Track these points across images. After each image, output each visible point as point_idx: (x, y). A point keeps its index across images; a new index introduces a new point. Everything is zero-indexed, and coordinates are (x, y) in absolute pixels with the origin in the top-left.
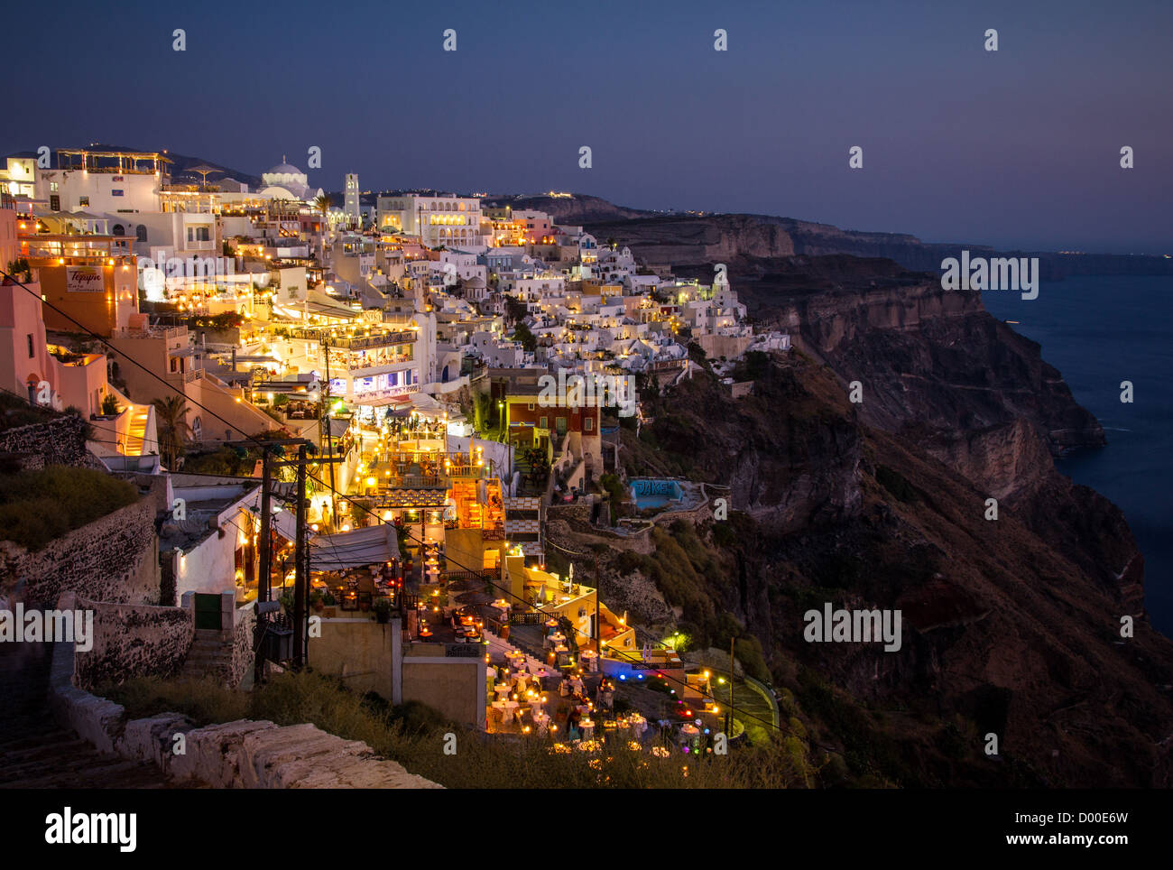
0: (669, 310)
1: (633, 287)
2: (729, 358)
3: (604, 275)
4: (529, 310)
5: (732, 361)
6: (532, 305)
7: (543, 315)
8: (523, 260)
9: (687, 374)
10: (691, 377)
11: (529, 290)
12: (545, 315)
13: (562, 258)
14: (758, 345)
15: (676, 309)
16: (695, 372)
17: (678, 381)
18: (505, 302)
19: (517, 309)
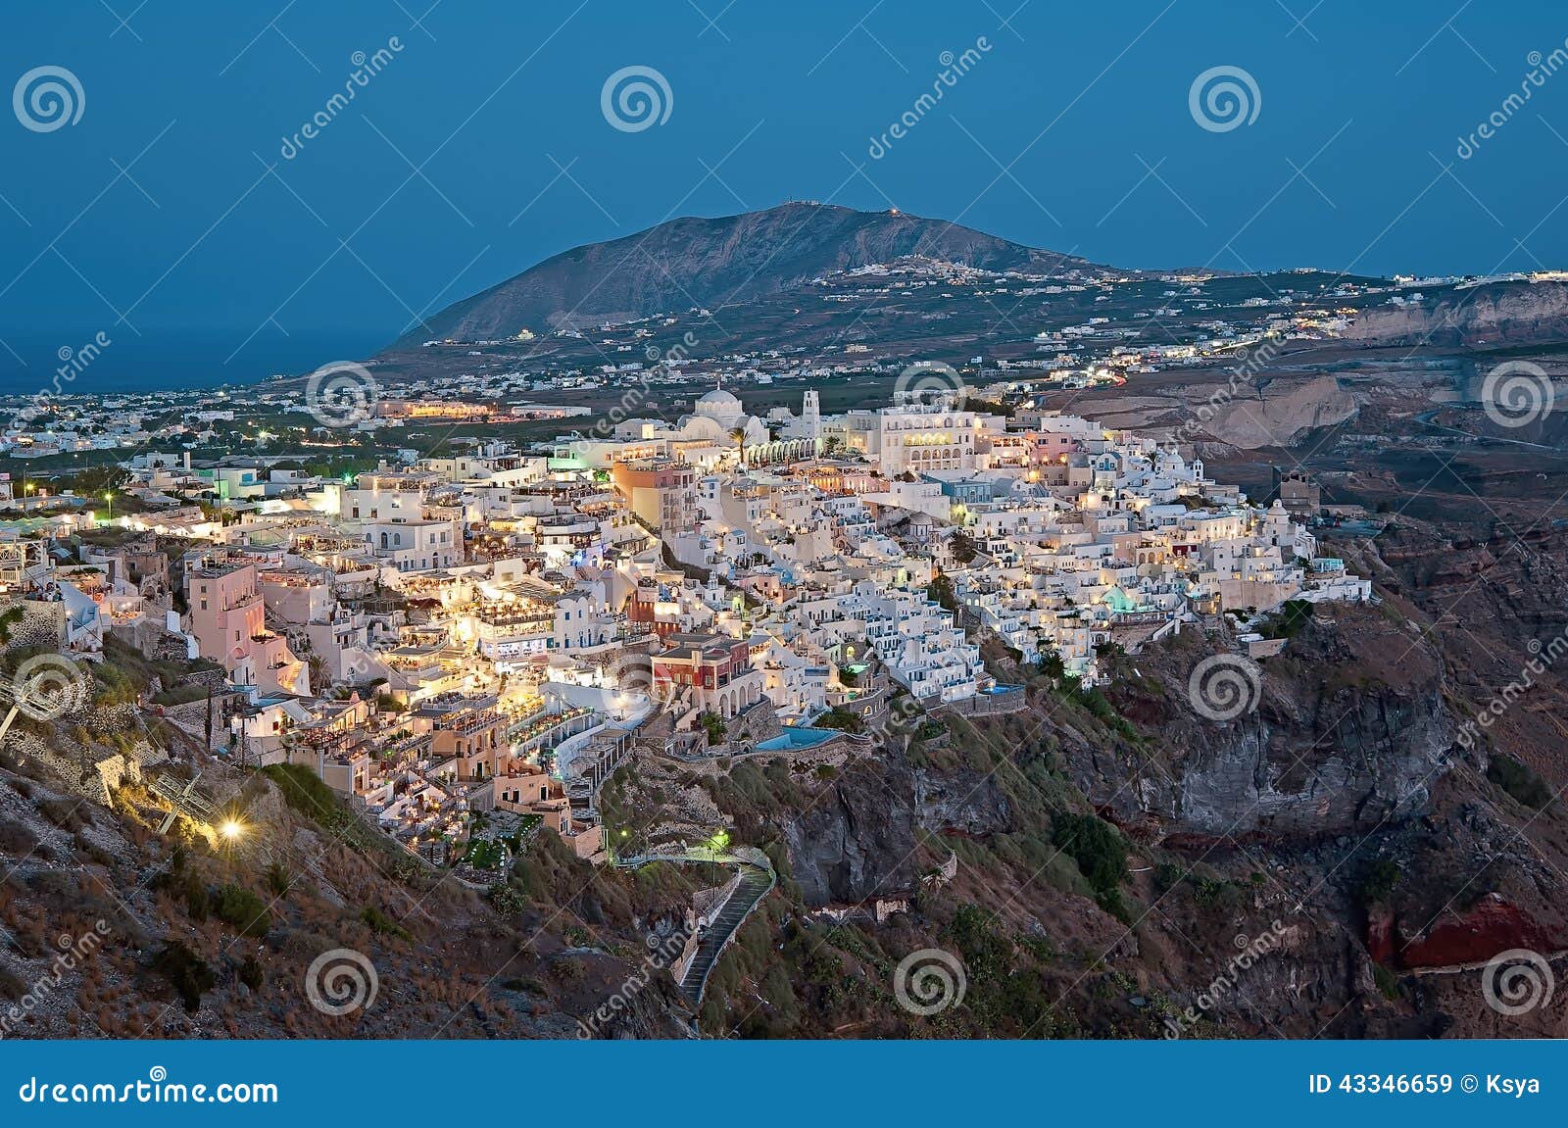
0: (1184, 549)
1: (1148, 519)
2: (1259, 609)
3: (1117, 504)
4: (989, 549)
5: (1265, 613)
6: (996, 543)
7: (1008, 554)
8: (1014, 486)
9: (1173, 627)
10: (1177, 631)
11: (1000, 524)
12: (1011, 554)
13: (1071, 482)
14: (1306, 594)
15: (1194, 548)
16: (1184, 626)
17: (1155, 637)
18: (950, 540)
19: (965, 549)
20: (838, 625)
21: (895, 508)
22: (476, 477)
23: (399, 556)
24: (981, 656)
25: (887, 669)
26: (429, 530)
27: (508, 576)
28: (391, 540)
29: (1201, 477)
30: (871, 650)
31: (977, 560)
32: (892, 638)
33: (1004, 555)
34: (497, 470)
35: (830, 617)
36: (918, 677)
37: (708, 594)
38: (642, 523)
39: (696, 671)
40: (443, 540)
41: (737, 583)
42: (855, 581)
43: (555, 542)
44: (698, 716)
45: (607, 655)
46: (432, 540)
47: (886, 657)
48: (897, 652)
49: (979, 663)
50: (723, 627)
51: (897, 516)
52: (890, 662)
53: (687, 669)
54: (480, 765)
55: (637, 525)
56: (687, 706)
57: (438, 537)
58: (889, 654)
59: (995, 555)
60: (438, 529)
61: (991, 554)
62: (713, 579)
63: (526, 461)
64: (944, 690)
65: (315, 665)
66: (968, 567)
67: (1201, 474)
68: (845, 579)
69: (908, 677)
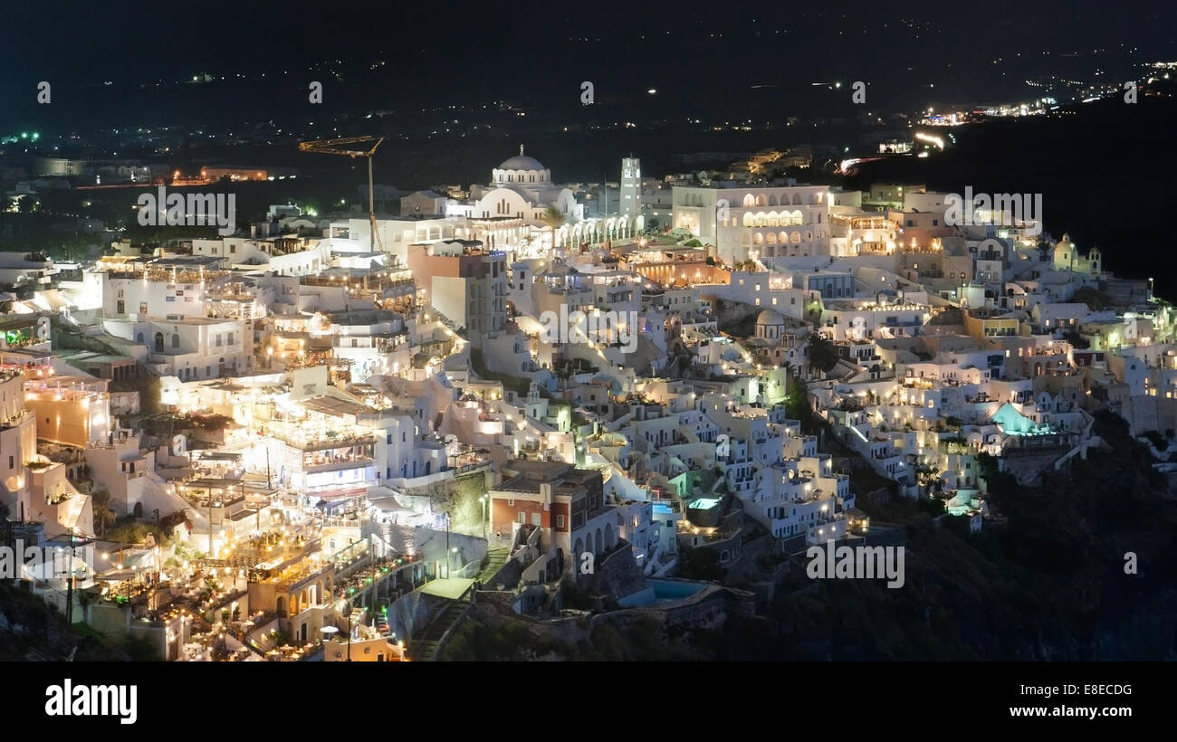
0: (1088, 358)
1: (1040, 321)
4: (852, 355)
6: (860, 348)
7: (875, 362)
10: (1084, 456)
15: (1100, 357)
16: (1090, 451)
17: (1057, 466)
18: (806, 344)
19: (825, 356)
20: (679, 448)
21: (737, 304)
22: (250, 262)
23: (180, 361)
24: (852, 489)
25: (741, 504)
26: (215, 330)
27: (309, 389)
28: (168, 341)
29: (1098, 270)
30: (721, 480)
31: (840, 368)
32: (746, 465)
33: (871, 363)
34: (275, 254)
35: (670, 437)
36: (778, 512)
37: (529, 410)
38: (443, 319)
39: (547, 508)
40: (231, 341)
41: (559, 396)
42: (699, 395)
43: (354, 345)
44: (549, 565)
45: (436, 488)
46: (219, 343)
47: (739, 488)
48: (752, 483)
49: (851, 497)
50: (553, 451)
51: (738, 313)
52: (744, 495)
53: (535, 506)
54: (304, 626)
55: (439, 324)
56: (535, 552)
57: (224, 338)
58: (743, 485)
59: (859, 362)
60: (223, 328)
61: (855, 362)
62: (533, 390)
63: (307, 243)
64: (810, 530)
65: (99, 499)
66: (829, 378)
67: (1099, 263)
68: (686, 391)
69: (766, 513)
